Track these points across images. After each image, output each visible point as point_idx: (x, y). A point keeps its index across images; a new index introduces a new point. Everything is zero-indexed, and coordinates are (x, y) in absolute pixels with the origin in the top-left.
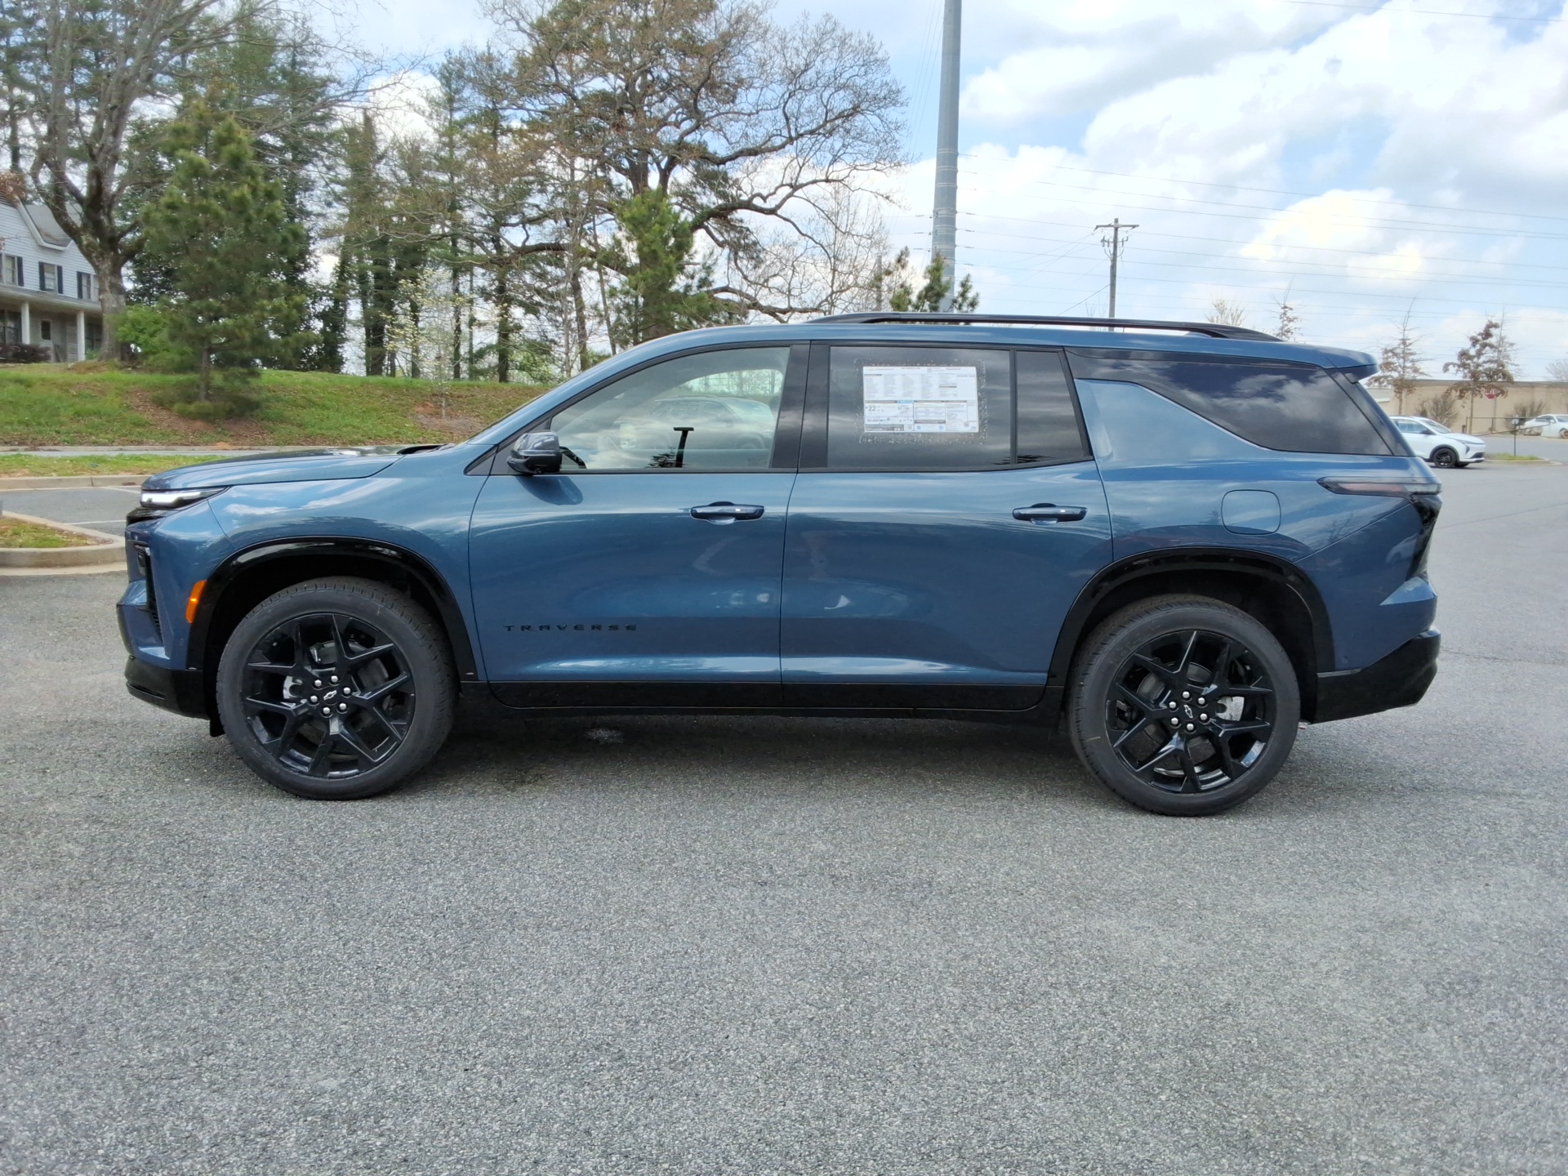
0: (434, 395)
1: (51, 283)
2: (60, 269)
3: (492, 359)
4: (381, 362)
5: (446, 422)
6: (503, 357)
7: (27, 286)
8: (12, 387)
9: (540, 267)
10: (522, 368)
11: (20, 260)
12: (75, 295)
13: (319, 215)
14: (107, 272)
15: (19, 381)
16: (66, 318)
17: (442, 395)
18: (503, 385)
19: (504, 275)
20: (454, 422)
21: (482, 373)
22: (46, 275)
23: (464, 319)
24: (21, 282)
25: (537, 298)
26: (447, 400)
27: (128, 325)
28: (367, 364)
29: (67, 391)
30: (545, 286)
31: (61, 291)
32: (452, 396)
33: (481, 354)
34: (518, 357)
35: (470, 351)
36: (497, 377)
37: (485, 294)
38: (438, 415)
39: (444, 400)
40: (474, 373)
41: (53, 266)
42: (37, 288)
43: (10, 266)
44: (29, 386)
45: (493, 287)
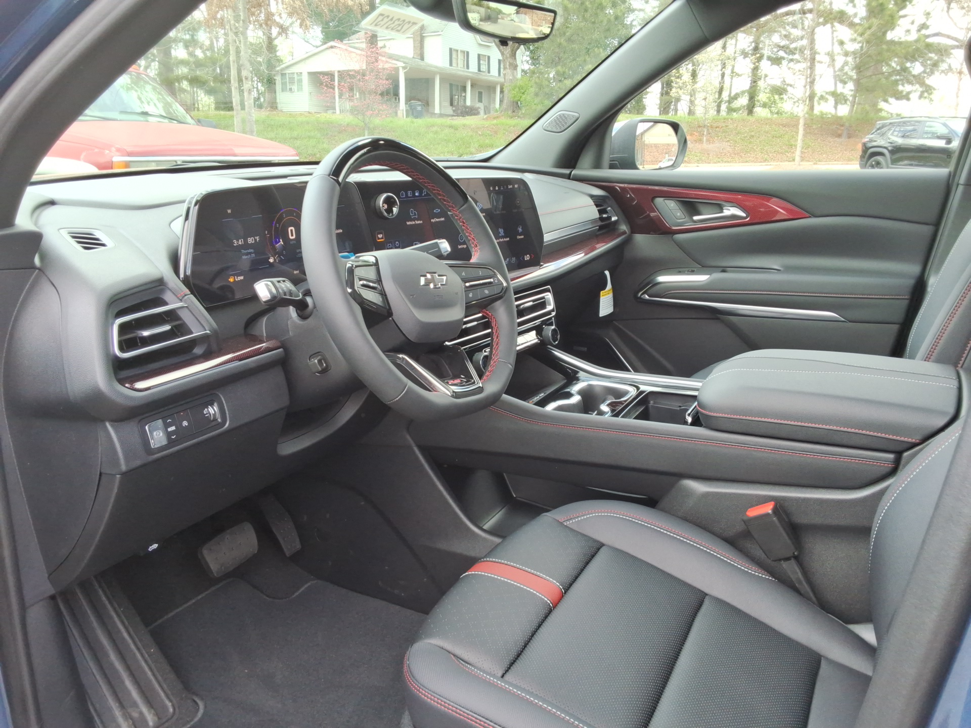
0: (699, 127)
1: (484, 68)
2: (489, 57)
3: (744, 101)
4: (669, 107)
5: (705, 146)
6: (752, 98)
7: (470, 70)
8: (447, 131)
9: (787, 31)
10: (764, 105)
11: (468, 53)
12: (497, 74)
13: (641, 10)
14: (508, 55)
15: (451, 127)
16: (490, 88)
17: (704, 126)
18: (750, 118)
19: (759, 38)
20: (711, 146)
21: (734, 110)
22: (481, 62)
23: (728, 72)
24: (468, 67)
25: (782, 53)
26: (708, 130)
27: (517, 90)
28: (660, 108)
29: (477, 132)
30: (788, 43)
31: (489, 72)
32: (712, 127)
33: (736, 97)
34: (762, 97)
35: (730, 95)
36: (746, 113)
37: (745, 54)
38: (701, 141)
39: (705, 130)
40: (731, 110)
41: (486, 56)
42: (476, 70)
43: (462, 58)
44: (456, 129)
45: (751, 48)
